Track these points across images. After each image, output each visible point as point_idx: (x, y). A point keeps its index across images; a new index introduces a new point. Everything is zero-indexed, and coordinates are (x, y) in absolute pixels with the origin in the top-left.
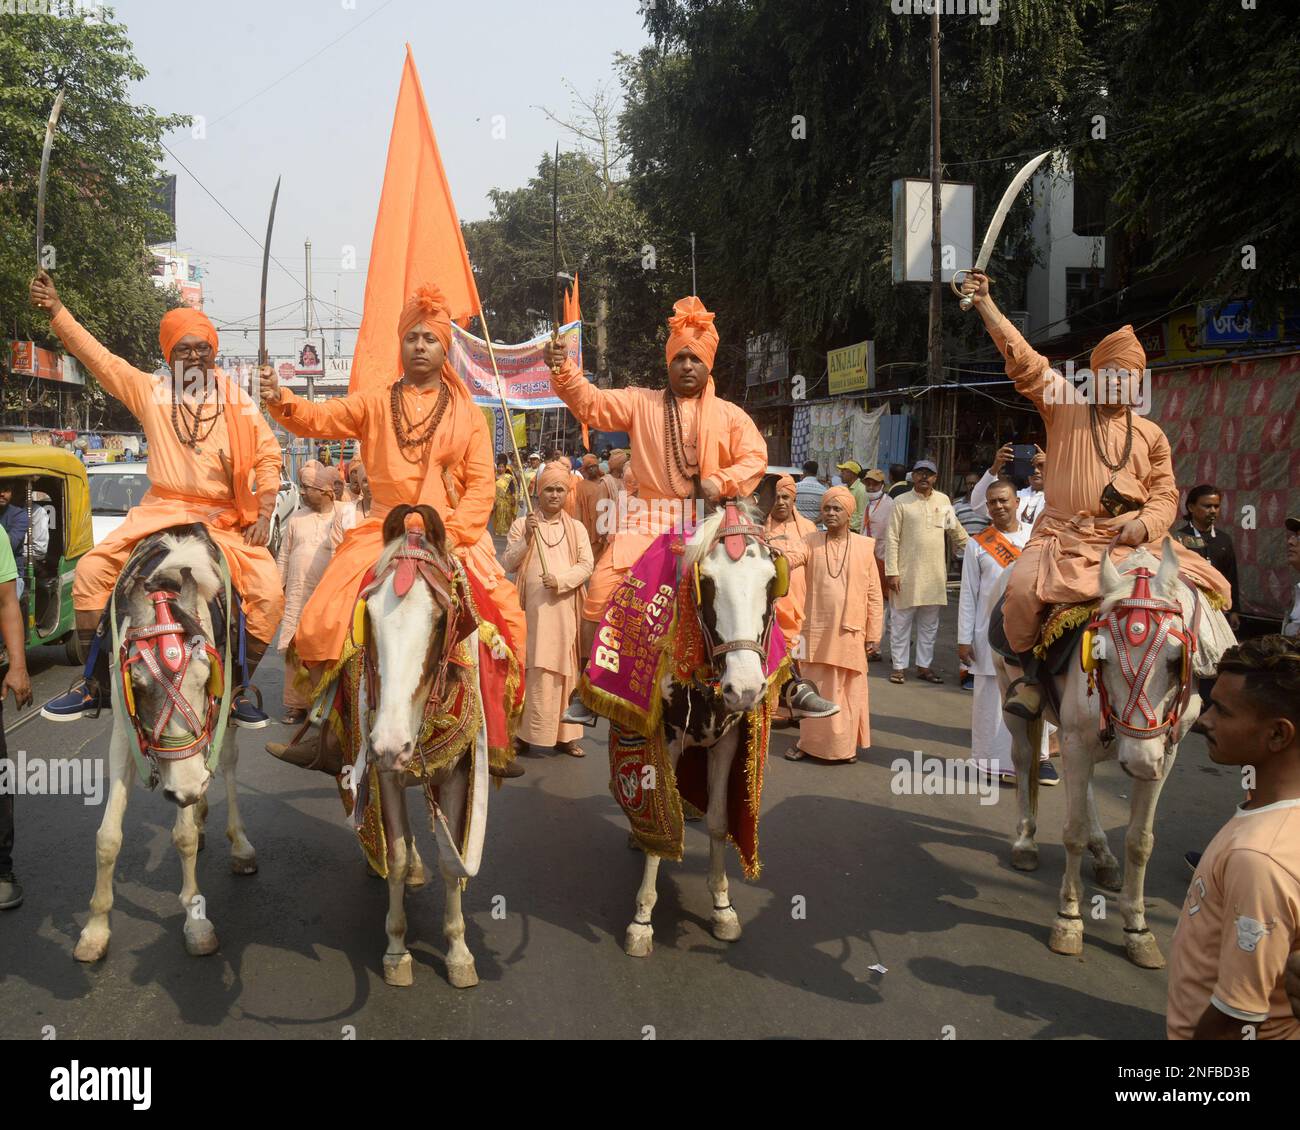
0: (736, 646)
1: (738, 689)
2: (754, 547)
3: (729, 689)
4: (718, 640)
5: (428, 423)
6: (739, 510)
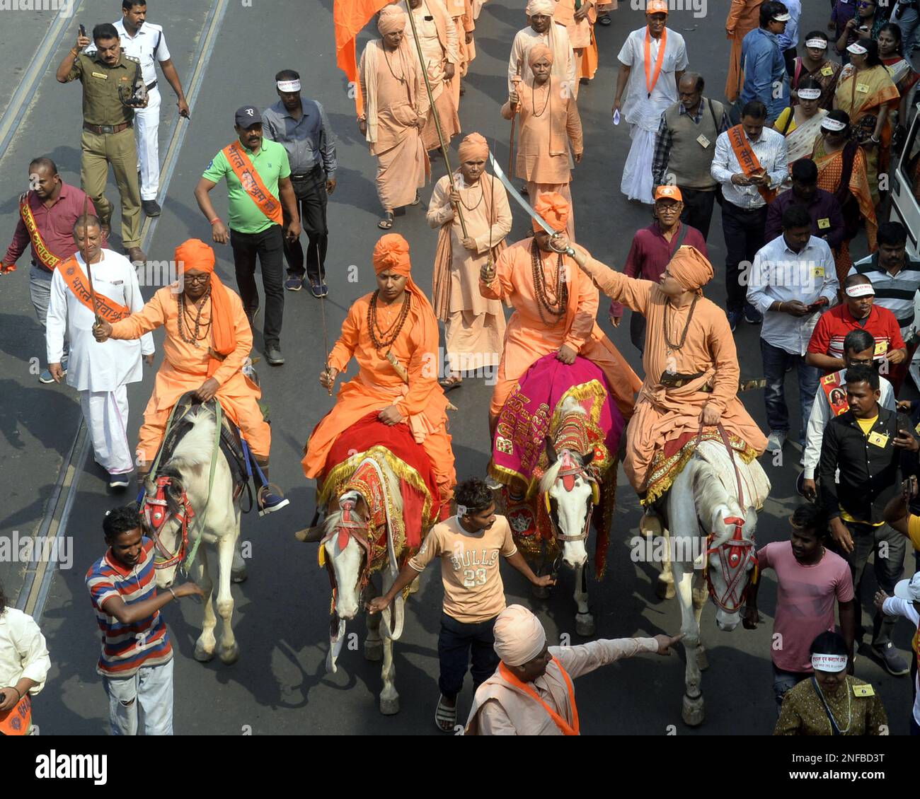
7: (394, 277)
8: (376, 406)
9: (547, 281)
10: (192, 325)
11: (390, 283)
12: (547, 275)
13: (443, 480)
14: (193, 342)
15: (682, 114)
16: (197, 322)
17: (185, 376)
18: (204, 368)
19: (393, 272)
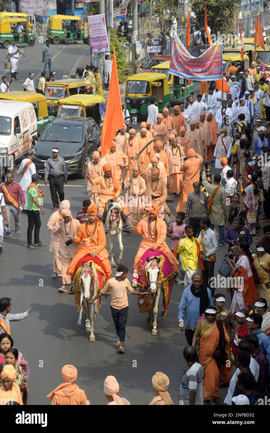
0: (152, 282)
1: (152, 289)
2: (156, 267)
3: (151, 289)
4: (150, 282)
5: (93, 232)
6: (154, 261)
7: (93, 216)
8: (89, 252)
9: (152, 229)
10: (108, 184)
11: (92, 217)
12: (152, 227)
13: (109, 271)
14: (109, 188)
15: (195, 194)
16: (109, 183)
17: (108, 196)
18: (112, 193)
19: (93, 214)
